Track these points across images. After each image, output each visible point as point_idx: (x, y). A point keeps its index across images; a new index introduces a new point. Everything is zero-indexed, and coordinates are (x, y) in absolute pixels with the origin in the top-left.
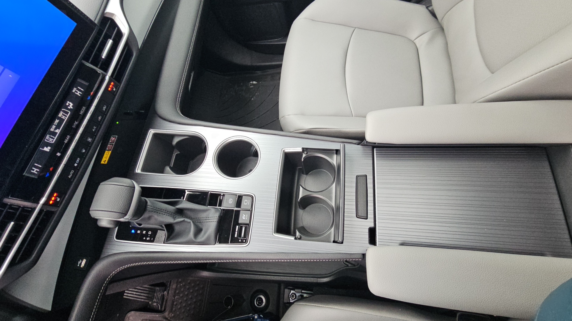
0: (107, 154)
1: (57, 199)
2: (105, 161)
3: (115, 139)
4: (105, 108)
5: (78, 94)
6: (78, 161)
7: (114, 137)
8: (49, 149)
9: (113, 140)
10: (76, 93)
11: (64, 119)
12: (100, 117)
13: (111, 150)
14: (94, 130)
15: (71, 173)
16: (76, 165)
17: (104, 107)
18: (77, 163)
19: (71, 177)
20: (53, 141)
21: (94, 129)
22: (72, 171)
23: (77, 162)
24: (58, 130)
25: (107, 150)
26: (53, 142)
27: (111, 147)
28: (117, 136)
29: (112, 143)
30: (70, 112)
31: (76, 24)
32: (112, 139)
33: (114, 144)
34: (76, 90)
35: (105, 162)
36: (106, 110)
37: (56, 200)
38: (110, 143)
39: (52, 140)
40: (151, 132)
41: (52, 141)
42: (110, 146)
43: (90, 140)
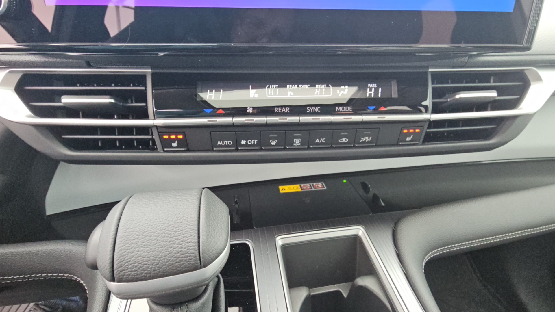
0: (295, 188)
1: (175, 142)
2: (284, 190)
3: (320, 188)
4: (366, 140)
5: (368, 92)
6: (252, 142)
7: (322, 185)
8: (255, 96)
9: (317, 186)
10: (368, 89)
11: (316, 94)
12: (346, 140)
13: (302, 189)
14: (317, 141)
15: (226, 142)
16: (243, 142)
17: (367, 138)
18: (247, 142)
19: (220, 146)
20: (271, 95)
21: (319, 140)
22: (230, 143)
23: (250, 142)
24: (292, 94)
25: (300, 186)
26: (268, 97)
27: (307, 188)
28: (325, 188)
29: (313, 186)
30: (330, 96)
31: (512, 11)
32: (319, 184)
33: (313, 189)
34: (374, 88)
35: (282, 190)
36: (364, 142)
37: (173, 141)
38: (313, 185)
39: (271, 93)
40: (359, 231)
41: (269, 94)
42: (308, 186)
43: (297, 142)
